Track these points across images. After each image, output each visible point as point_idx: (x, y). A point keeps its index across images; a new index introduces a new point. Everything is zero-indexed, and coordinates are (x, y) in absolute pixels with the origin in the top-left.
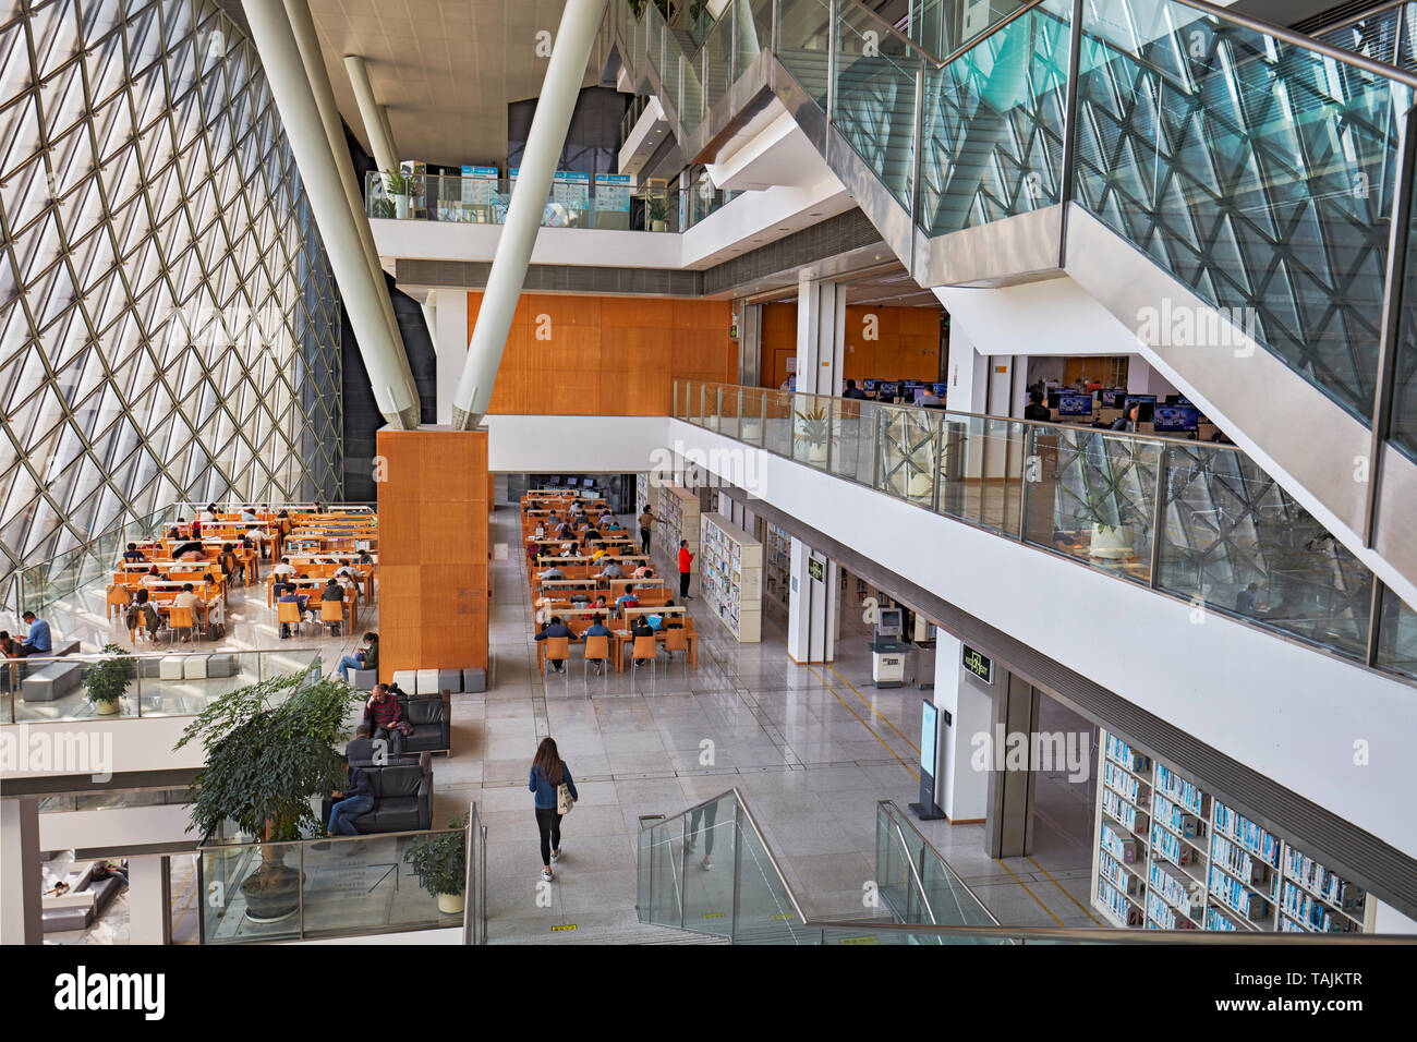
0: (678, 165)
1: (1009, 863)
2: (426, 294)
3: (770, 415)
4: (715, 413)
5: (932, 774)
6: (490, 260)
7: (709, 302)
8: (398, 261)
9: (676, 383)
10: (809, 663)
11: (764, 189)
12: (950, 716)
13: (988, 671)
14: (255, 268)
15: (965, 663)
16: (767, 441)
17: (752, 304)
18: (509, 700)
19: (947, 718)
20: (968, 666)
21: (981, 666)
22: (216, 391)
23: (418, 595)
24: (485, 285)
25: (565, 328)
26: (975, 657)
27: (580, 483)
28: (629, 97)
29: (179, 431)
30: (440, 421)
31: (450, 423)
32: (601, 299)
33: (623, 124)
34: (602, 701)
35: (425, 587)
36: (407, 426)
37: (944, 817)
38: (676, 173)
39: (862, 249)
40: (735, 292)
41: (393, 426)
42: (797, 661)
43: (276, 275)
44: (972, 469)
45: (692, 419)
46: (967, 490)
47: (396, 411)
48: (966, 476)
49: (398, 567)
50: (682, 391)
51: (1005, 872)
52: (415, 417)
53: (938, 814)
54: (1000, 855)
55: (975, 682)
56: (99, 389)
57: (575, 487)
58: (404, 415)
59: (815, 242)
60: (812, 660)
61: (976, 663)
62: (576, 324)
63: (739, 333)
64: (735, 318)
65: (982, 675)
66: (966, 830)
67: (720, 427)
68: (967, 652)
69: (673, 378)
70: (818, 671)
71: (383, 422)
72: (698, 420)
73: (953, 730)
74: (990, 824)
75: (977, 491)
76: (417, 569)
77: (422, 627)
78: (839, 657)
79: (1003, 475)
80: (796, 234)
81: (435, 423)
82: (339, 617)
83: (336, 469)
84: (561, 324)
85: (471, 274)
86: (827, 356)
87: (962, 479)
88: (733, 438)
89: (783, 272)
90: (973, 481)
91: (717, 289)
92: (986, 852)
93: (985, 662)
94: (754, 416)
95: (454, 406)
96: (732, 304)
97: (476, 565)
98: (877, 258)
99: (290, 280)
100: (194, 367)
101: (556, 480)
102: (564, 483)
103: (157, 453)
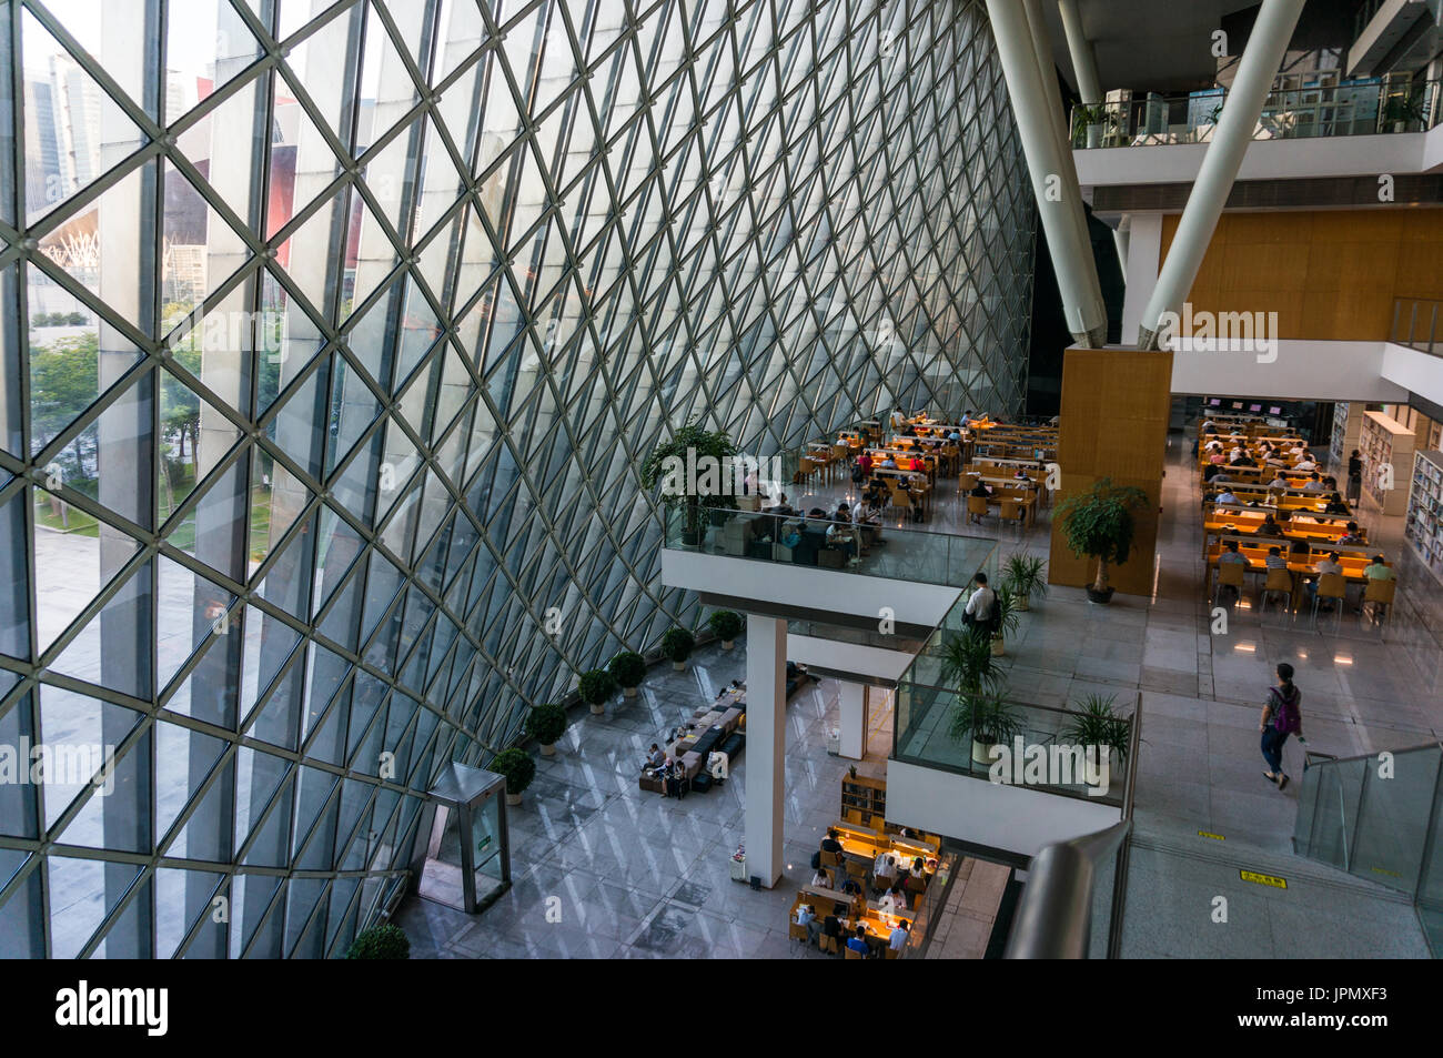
2: (1119, 220)
6: (1191, 180)
8: (1096, 188)
14: (966, 205)
22: (928, 315)
27: (1265, 411)
30: (1123, 342)
31: (1135, 343)
36: (1094, 345)
41: (1081, 345)
43: (982, 212)
47: (1084, 331)
49: (1073, 477)
52: (1101, 337)
56: (842, 313)
57: (1258, 414)
58: (1091, 334)
71: (1072, 341)
81: (1119, 342)
83: (1021, 385)
85: (1169, 196)
95: (1141, 326)
97: (1150, 481)
99: (994, 215)
100: (911, 293)
101: (1238, 405)
102: (1245, 410)
103: (880, 365)
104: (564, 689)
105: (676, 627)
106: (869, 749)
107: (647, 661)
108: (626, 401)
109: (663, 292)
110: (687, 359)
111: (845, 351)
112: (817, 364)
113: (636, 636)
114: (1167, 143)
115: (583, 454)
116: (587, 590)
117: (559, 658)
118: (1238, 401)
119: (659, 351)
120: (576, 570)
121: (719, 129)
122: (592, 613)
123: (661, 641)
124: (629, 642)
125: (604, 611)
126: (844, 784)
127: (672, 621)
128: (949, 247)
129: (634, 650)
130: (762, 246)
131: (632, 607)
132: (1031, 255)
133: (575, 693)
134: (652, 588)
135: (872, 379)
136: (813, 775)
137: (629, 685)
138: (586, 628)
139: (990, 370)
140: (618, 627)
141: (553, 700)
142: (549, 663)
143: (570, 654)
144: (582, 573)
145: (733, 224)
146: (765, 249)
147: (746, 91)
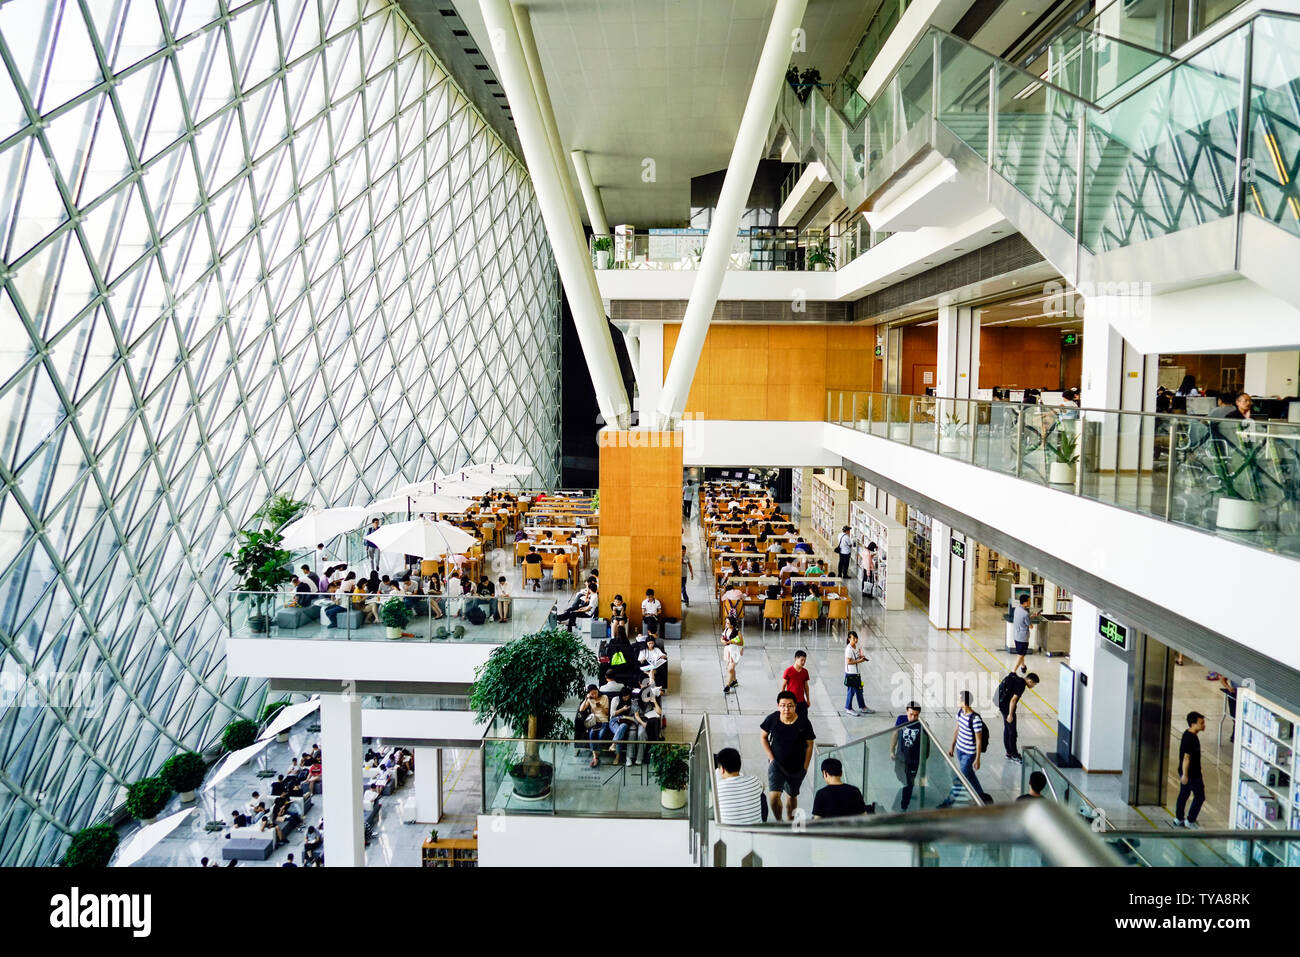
0: (828, 218)
1: (1144, 809)
2: (630, 326)
3: (917, 420)
4: (866, 417)
5: (1069, 728)
6: (686, 298)
7: (858, 327)
8: (612, 301)
9: (829, 394)
10: (948, 629)
11: (914, 230)
12: (1086, 677)
13: (1124, 639)
14: (503, 311)
15: (1101, 631)
16: (914, 441)
17: (894, 327)
18: (699, 647)
19: (1084, 679)
20: (1104, 635)
21: (1116, 634)
22: (475, 404)
23: (629, 559)
24: (682, 318)
25: (739, 350)
26: (1111, 626)
27: (745, 477)
28: (789, 165)
29: (450, 434)
30: (642, 425)
31: (649, 425)
32: (768, 326)
33: (782, 188)
34: (773, 651)
35: (634, 553)
36: (622, 428)
37: (1079, 765)
38: (827, 224)
39: (1002, 276)
40: (881, 318)
41: (612, 427)
42: (938, 626)
43: (517, 318)
44: (1107, 461)
45: (844, 423)
46: (1102, 479)
47: (613, 416)
48: (1102, 468)
49: (613, 538)
50: (835, 400)
51: (1141, 818)
52: (627, 420)
53: (1074, 762)
54: (1135, 803)
55: (1110, 648)
56: (398, 403)
57: (740, 480)
58: (619, 419)
59: (957, 273)
60: (950, 627)
61: (1112, 632)
62: (748, 348)
63: (884, 352)
64: (879, 340)
65: (1118, 642)
66: (1102, 778)
67: (870, 430)
68: (1103, 622)
69: (827, 389)
70: (956, 636)
71: (603, 424)
72: (851, 424)
73: (1088, 691)
74: (1126, 776)
75: (1112, 480)
76: (627, 539)
77: (632, 585)
78: (975, 626)
79: (1136, 467)
80: (939, 267)
82: (565, 577)
83: (557, 463)
84: (736, 348)
85: (667, 310)
86: (964, 368)
87: (1098, 471)
88: (883, 438)
89: (926, 299)
90: (1107, 472)
91: (866, 316)
92: (1123, 798)
93: (1121, 631)
94: (903, 421)
96: (876, 328)
97: (673, 538)
98: (1014, 283)
99: (527, 320)
100: (460, 386)
101: (726, 474)
102: (732, 476)
103: (434, 450)
104: (108, 807)
105: (238, 719)
106: (445, 811)
107: (205, 759)
108: (181, 491)
109: (221, 385)
110: (246, 448)
111: (402, 437)
112: (376, 451)
113: (193, 736)
114: (657, 269)
115: (132, 548)
116: (137, 693)
117: (102, 772)
118: (726, 469)
119: (216, 441)
120: (123, 674)
121: (278, 235)
122: (141, 716)
123: (221, 736)
124: (186, 743)
125: (156, 713)
126: (424, 850)
127: (234, 713)
128: (491, 346)
129: (192, 748)
130: (321, 342)
131: (189, 705)
132: (559, 354)
133: (122, 809)
134: (212, 682)
135: (427, 462)
136: (388, 847)
137: (185, 789)
138: (135, 735)
139: (530, 451)
140: (172, 729)
141: (95, 821)
142: (90, 778)
143: (116, 766)
144: (129, 676)
145: (292, 320)
146: (324, 345)
147: (305, 200)
